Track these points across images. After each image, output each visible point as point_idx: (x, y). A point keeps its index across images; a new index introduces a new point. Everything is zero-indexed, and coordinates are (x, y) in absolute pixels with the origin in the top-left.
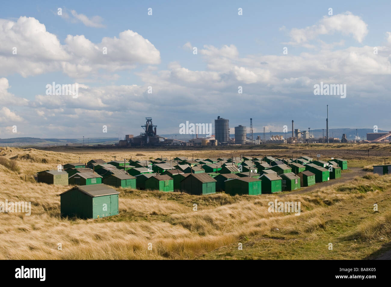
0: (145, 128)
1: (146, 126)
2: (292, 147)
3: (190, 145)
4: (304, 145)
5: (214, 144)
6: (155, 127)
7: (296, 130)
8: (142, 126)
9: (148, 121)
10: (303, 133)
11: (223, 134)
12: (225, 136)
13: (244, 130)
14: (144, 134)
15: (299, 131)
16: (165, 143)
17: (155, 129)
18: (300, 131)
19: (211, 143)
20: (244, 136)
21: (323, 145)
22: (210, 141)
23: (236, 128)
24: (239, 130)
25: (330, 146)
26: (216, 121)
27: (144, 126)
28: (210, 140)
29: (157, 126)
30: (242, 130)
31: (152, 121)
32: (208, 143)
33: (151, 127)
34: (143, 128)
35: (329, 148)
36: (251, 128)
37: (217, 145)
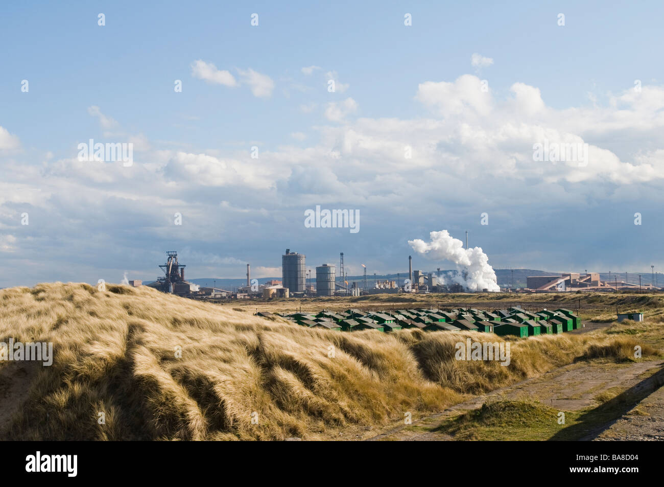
0: (165, 268)
1: (168, 267)
2: (423, 299)
3: (243, 297)
4: (440, 296)
5: (284, 295)
6: (182, 267)
7: (416, 273)
8: (160, 266)
9: (170, 257)
10: (427, 277)
11: (296, 278)
12: (299, 283)
13: (331, 272)
14: (164, 279)
15: (420, 274)
16: (200, 293)
17: (182, 270)
18: (422, 273)
19: (279, 293)
20: (331, 283)
21: (472, 296)
22: (277, 291)
23: (318, 269)
24: (323, 272)
25: (483, 297)
26: (284, 258)
27: (164, 265)
28: (277, 289)
29: (185, 266)
30: (329, 272)
31: (177, 257)
32: (273, 294)
33: (175, 267)
34: (162, 269)
35: (483, 299)
36: (342, 269)
37: (288, 297)
